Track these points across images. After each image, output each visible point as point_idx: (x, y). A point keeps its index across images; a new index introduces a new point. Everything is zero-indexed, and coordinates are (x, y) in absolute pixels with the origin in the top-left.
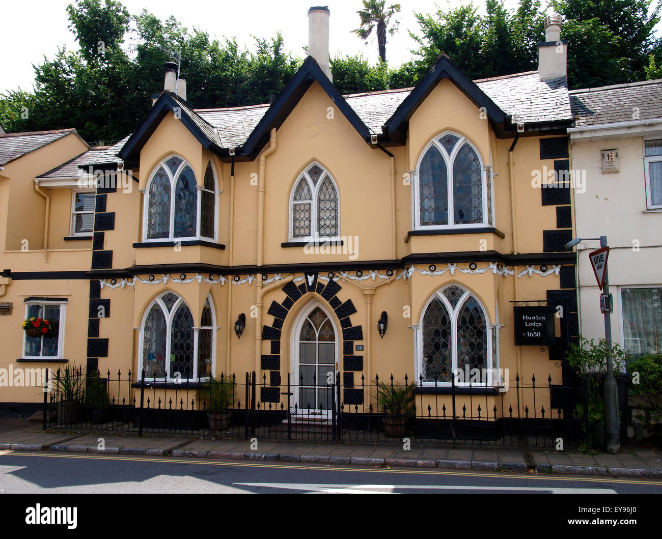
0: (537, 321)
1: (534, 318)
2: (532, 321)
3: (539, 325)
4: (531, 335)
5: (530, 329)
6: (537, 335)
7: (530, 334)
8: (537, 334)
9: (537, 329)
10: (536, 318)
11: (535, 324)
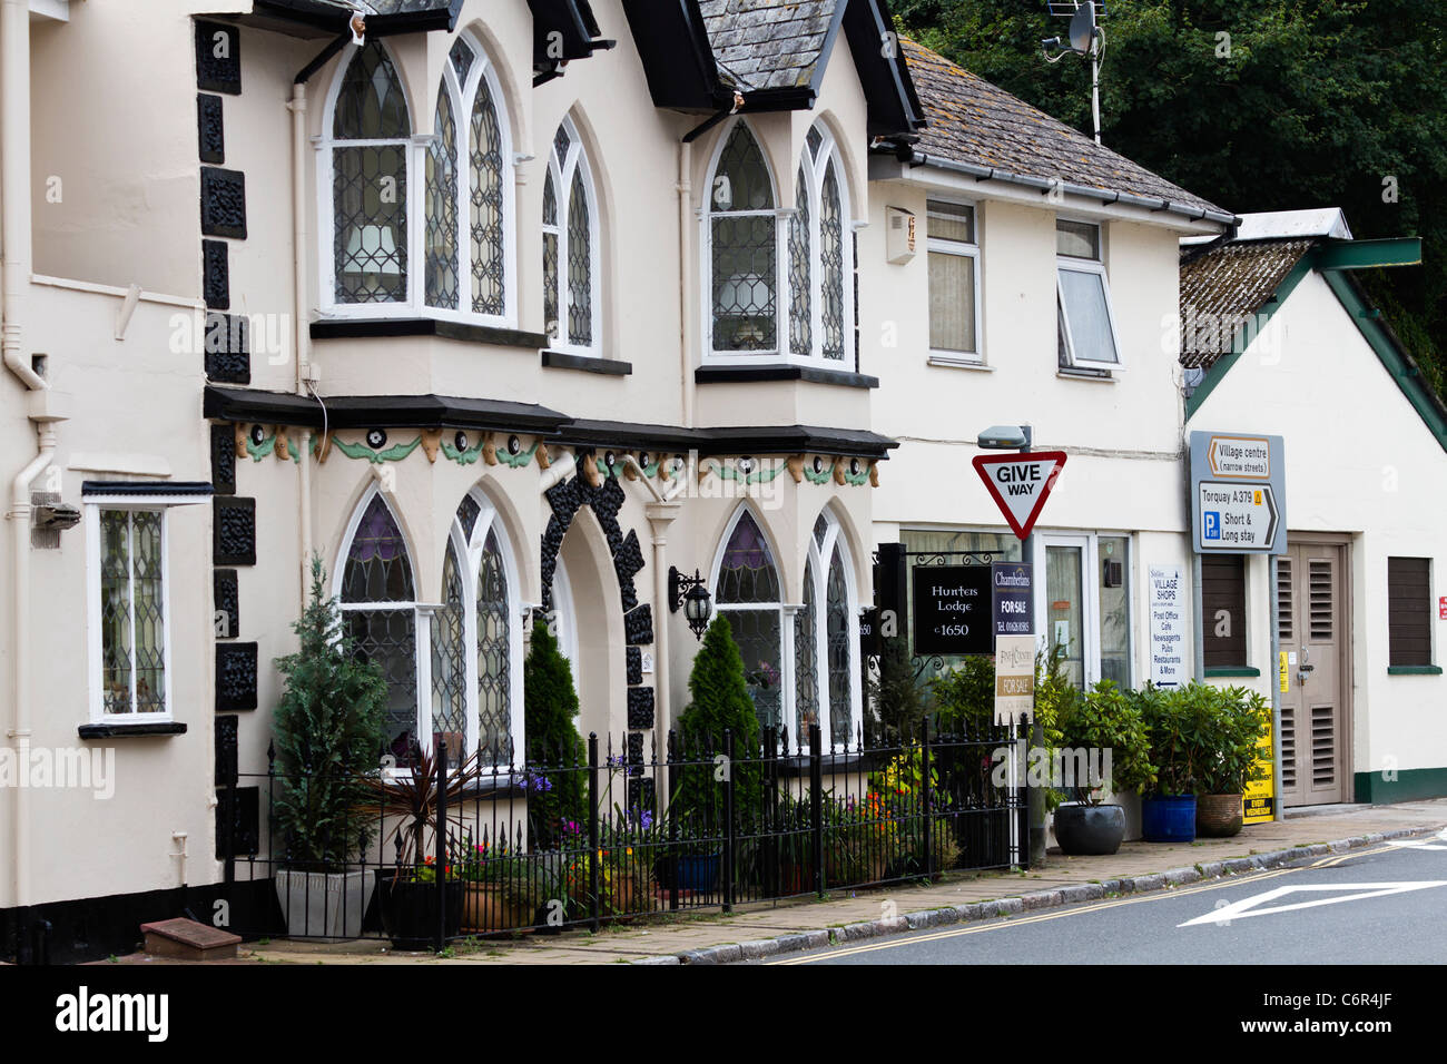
0: (964, 600)
1: (954, 592)
2: (952, 600)
3: (966, 607)
4: (950, 632)
5: (948, 618)
6: (961, 631)
7: (946, 631)
8: (963, 630)
9: (961, 618)
10: (959, 593)
11: (958, 606)
